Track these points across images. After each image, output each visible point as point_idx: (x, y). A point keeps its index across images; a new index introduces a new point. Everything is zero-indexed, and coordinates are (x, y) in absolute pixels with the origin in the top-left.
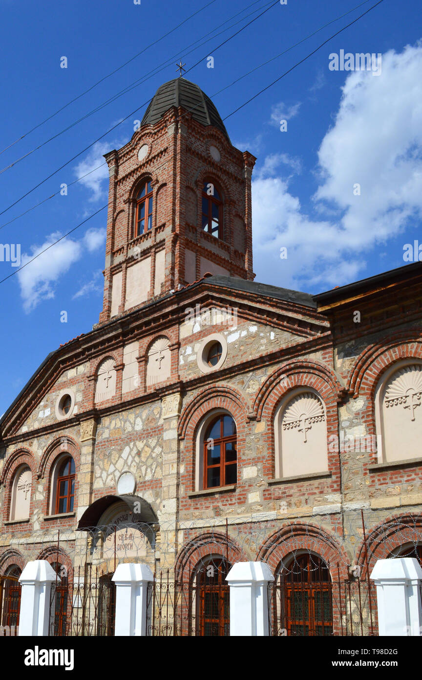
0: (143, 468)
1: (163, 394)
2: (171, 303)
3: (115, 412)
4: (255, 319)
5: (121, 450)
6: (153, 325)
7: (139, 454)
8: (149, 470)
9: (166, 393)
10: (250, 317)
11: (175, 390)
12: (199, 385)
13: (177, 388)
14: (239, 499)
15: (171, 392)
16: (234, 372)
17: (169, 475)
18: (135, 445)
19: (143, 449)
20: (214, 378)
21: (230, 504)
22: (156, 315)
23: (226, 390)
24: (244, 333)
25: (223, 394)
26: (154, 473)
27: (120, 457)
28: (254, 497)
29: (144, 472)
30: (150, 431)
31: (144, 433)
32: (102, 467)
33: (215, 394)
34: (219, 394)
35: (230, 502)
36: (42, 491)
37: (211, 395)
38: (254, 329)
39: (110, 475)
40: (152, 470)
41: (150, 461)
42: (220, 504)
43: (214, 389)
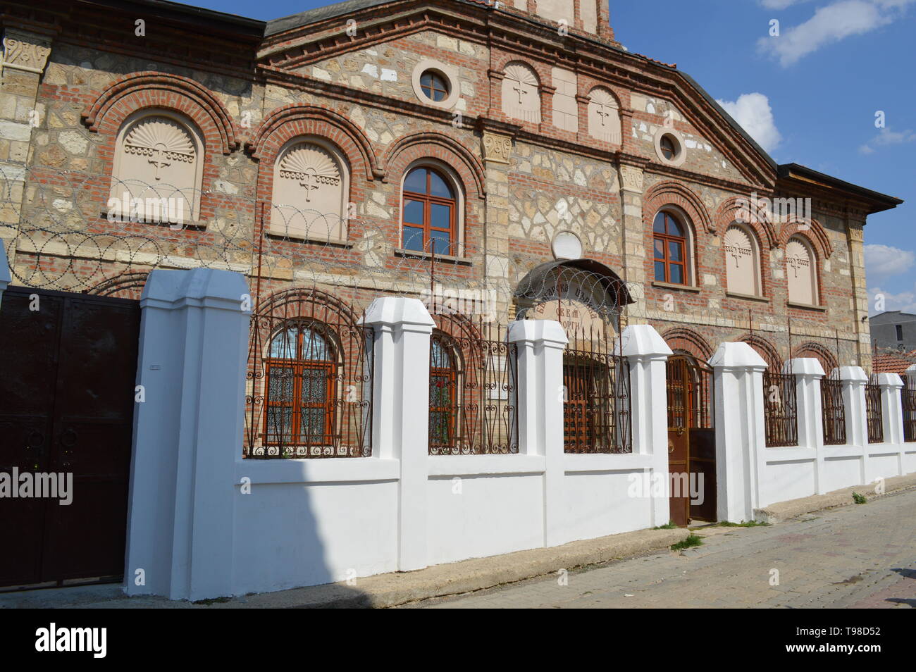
0: (592, 236)
1: (625, 161)
2: (637, 65)
3: (542, 144)
4: (712, 139)
5: (553, 201)
6: (617, 74)
7: (583, 214)
8: (599, 240)
9: (629, 162)
10: (709, 136)
11: (639, 165)
12: (659, 172)
13: (643, 163)
14: (702, 302)
15: (635, 164)
16: (695, 179)
17: (634, 255)
18: (575, 201)
19: (589, 211)
20: (676, 174)
21: (694, 305)
22: (615, 64)
23: (691, 193)
24: (700, 147)
25: (684, 194)
26: (607, 246)
27: (552, 207)
28: (714, 303)
29: (592, 241)
30: (598, 194)
31: (589, 192)
32: (521, 210)
33: (677, 191)
34: (680, 192)
35: (694, 302)
36: (383, 204)
37: (673, 190)
38: (709, 148)
39: (536, 225)
40: (603, 241)
41: (599, 231)
42: (684, 302)
43: (678, 186)
